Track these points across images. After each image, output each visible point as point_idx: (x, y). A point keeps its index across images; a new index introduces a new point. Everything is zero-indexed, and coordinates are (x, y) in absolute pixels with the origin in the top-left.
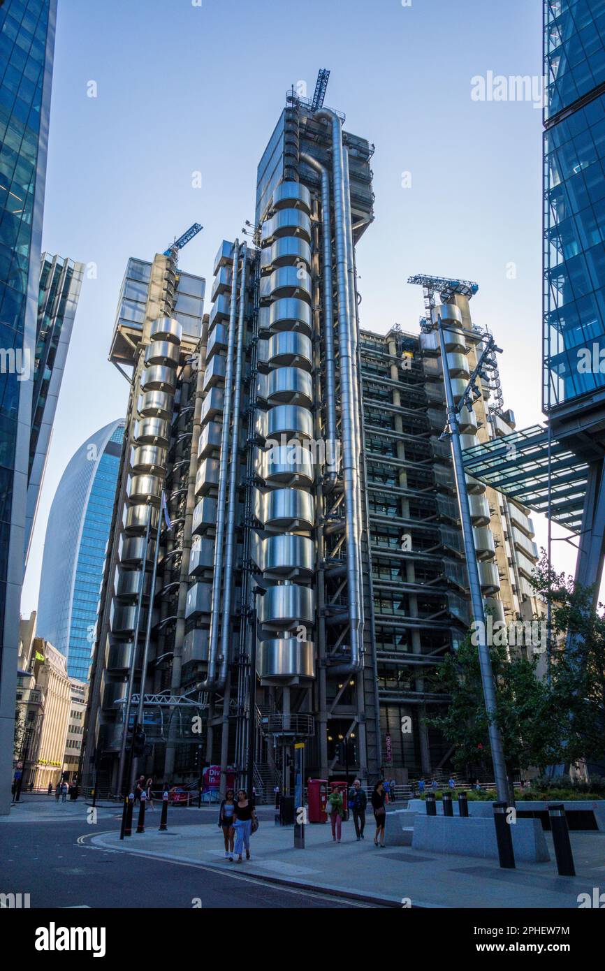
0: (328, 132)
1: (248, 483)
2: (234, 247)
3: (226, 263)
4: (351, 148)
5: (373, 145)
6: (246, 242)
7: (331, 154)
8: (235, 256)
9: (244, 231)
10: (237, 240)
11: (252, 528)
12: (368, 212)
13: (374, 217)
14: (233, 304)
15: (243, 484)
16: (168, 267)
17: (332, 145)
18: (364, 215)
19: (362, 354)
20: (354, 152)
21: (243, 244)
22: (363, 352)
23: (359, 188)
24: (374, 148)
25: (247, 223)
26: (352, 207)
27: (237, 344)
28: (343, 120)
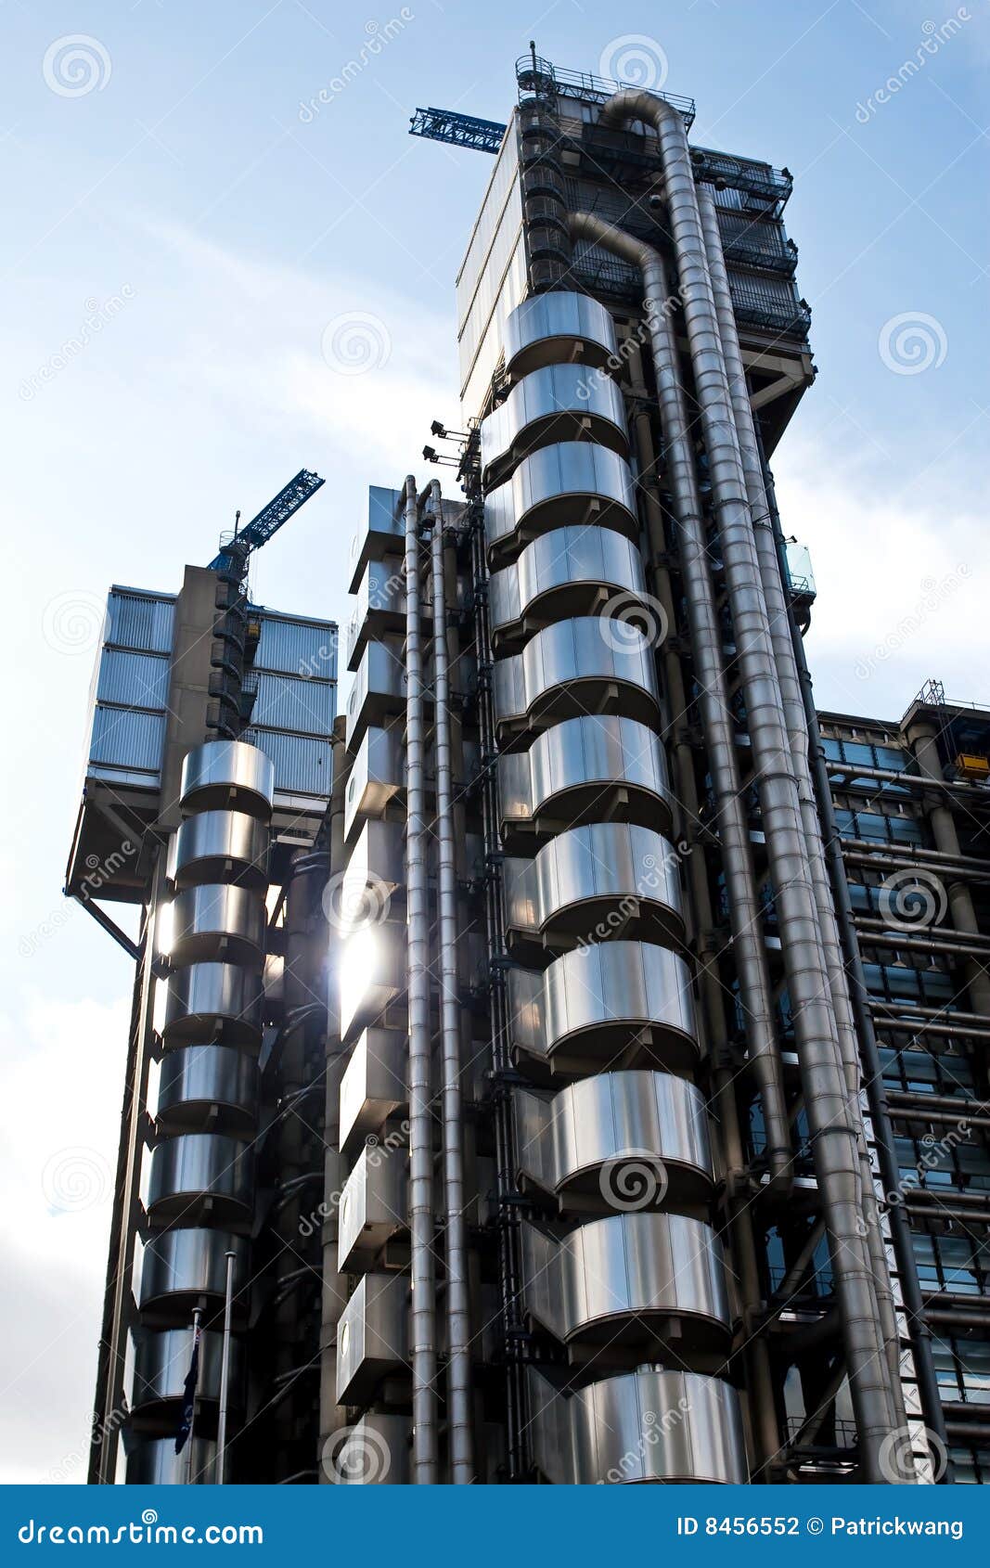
0: (651, 152)
1: (505, 1211)
2: (402, 504)
3: (381, 548)
4: (720, 187)
5: (785, 173)
6: (436, 483)
7: (664, 210)
8: (408, 525)
9: (429, 453)
10: (411, 479)
11: (528, 1362)
12: (796, 357)
13: (815, 370)
14: (412, 663)
15: (491, 1221)
16: (224, 598)
17: (662, 186)
18: (787, 366)
19: (832, 784)
20: (731, 197)
21: (428, 490)
22: (839, 779)
23: (759, 296)
24: (791, 178)
25: (437, 429)
26: (743, 346)
27: (434, 779)
28: (689, 118)
